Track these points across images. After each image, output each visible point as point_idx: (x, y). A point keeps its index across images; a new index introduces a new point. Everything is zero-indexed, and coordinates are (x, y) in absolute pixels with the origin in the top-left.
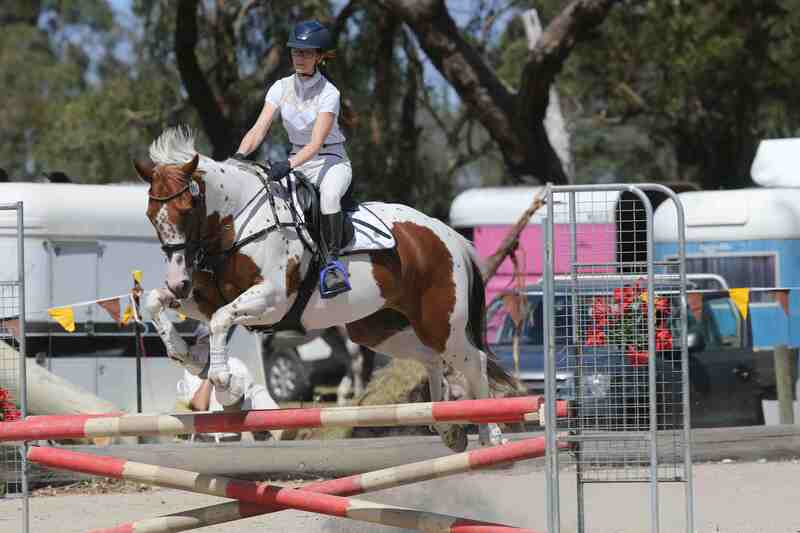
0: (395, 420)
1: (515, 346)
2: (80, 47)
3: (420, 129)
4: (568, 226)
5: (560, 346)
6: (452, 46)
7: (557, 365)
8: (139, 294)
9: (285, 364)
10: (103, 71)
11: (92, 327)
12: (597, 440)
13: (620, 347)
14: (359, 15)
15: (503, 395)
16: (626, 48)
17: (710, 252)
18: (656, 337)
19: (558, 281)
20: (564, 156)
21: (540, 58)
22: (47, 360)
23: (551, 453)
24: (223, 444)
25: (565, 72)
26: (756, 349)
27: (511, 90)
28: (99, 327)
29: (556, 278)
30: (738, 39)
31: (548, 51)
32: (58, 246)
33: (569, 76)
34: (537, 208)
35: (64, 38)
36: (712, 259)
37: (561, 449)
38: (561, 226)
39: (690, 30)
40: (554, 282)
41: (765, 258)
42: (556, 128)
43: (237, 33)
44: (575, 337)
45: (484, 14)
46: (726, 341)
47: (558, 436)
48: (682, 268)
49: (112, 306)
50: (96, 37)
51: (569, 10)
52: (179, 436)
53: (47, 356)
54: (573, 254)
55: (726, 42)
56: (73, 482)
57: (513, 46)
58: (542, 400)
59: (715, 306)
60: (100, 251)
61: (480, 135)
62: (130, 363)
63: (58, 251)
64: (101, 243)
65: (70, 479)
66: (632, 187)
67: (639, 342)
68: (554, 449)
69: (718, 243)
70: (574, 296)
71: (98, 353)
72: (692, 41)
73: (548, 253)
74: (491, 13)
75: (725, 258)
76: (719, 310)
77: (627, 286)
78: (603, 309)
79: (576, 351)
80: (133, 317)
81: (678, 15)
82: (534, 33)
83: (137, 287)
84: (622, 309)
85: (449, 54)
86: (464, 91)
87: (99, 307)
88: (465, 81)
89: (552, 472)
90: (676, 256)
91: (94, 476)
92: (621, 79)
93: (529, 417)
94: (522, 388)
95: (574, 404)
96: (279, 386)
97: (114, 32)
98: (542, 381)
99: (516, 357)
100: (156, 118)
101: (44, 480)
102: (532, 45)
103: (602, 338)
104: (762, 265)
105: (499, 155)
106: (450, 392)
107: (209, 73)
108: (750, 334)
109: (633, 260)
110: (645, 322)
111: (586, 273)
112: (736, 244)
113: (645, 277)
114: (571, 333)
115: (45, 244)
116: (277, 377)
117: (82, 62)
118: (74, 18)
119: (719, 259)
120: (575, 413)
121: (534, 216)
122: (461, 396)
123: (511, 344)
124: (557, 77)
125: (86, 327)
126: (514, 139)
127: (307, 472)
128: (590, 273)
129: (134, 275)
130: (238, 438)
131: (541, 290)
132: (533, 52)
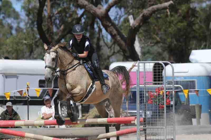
0: (97, 123)
1: (127, 103)
2: (11, 24)
3: (101, 46)
4: (143, 72)
5: (141, 104)
6: (110, 25)
7: (140, 109)
8: (28, 89)
9: (65, 107)
10: (17, 30)
11: (15, 97)
12: (150, 128)
13: (157, 104)
14: (85, 16)
15: (124, 116)
16: (156, 25)
17: (178, 79)
18: (166, 102)
19: (141, 87)
20: (139, 54)
21: (133, 28)
22: (3, 106)
23: (138, 132)
24: (50, 128)
25: (140, 32)
26: (190, 105)
27: (125, 36)
28: (17, 97)
29: (140, 86)
30: (185, 24)
31: (135, 26)
32: (7, 76)
33: (141, 33)
34: (133, 67)
35: (6, 21)
36: (179, 81)
37: (141, 131)
38: (141, 72)
39: (173, 21)
40: (139, 87)
41: (193, 81)
42: (137, 46)
43: (53, 21)
44: (145, 101)
45: (118, 16)
46: (182, 103)
47: (140, 127)
48: (173, 84)
49: (21, 92)
50: (15, 21)
51: (141, 15)
52: (39, 126)
53: (3, 105)
54: (144, 79)
55: (182, 24)
56: (11, 138)
57: (126, 25)
58: (136, 118)
59: (180, 94)
60: (17, 78)
61: (117, 48)
62: (26, 107)
63: (6, 77)
64: (18, 75)
65: (9, 137)
66: (160, 62)
67: (162, 103)
68: (139, 131)
69: (181, 77)
70: (144, 90)
71: (17, 104)
72: (173, 24)
73: (138, 79)
74: (120, 16)
75: (183, 81)
76: (181, 95)
77: (159, 88)
78: (152, 94)
79: (145, 105)
80: (26, 95)
81: (169, 17)
82: (132, 21)
83: (28, 87)
84: (157, 94)
85: (109, 27)
86: (113, 36)
87: (18, 92)
88: (113, 34)
89: (138, 137)
90: (172, 80)
91: (16, 136)
92: (154, 33)
93: (132, 122)
94: (129, 115)
95: (144, 119)
96: (64, 113)
97: (19, 20)
98: (136, 113)
99: (127, 106)
100: (31, 43)
101: (3, 138)
102: (131, 25)
103: (152, 102)
104: (192, 83)
105: (122, 53)
106: (110, 116)
107: (45, 31)
108: (189, 101)
109: (160, 81)
110: (163, 97)
111: (148, 85)
112: (185, 77)
113: (163, 86)
114: (144, 100)
115: (3, 75)
116: (63, 111)
117: (11, 28)
118: (9, 16)
119: (180, 81)
120: (145, 121)
121: (132, 69)
122: (113, 117)
123: (126, 103)
124: (138, 33)
125: (14, 97)
126: (127, 49)
127: (72, 136)
128: (149, 84)
129: (27, 84)
130: (54, 127)
131: (136, 89)
132: (131, 26)
